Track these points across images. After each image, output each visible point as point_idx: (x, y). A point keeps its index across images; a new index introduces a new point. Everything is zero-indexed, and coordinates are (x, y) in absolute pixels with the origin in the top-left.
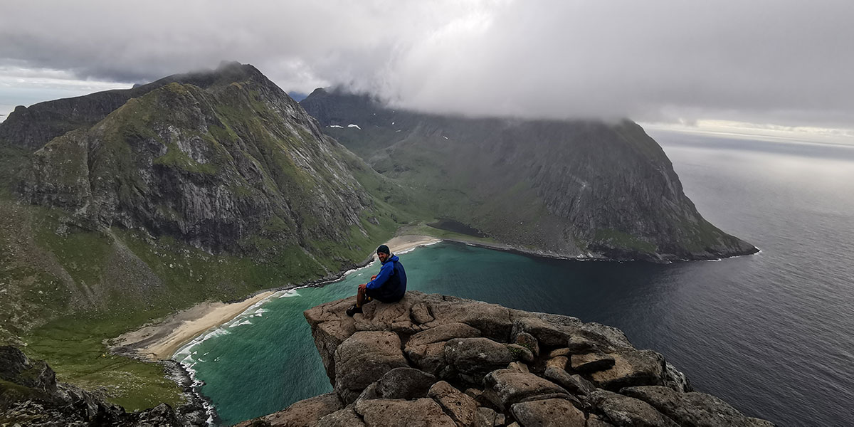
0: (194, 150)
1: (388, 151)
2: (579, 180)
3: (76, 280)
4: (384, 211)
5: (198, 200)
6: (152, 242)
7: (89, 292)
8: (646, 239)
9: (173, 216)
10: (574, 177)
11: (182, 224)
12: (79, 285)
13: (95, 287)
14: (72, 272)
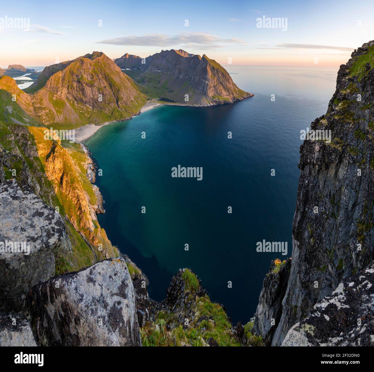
0: (88, 76)
1: (140, 76)
2: (205, 81)
3: (57, 113)
4: (141, 96)
5: (89, 91)
6: (76, 104)
7: (59, 117)
8: (226, 97)
9: (82, 96)
10: (203, 80)
11: (84, 99)
12: (57, 114)
13: (61, 115)
14: (56, 110)
